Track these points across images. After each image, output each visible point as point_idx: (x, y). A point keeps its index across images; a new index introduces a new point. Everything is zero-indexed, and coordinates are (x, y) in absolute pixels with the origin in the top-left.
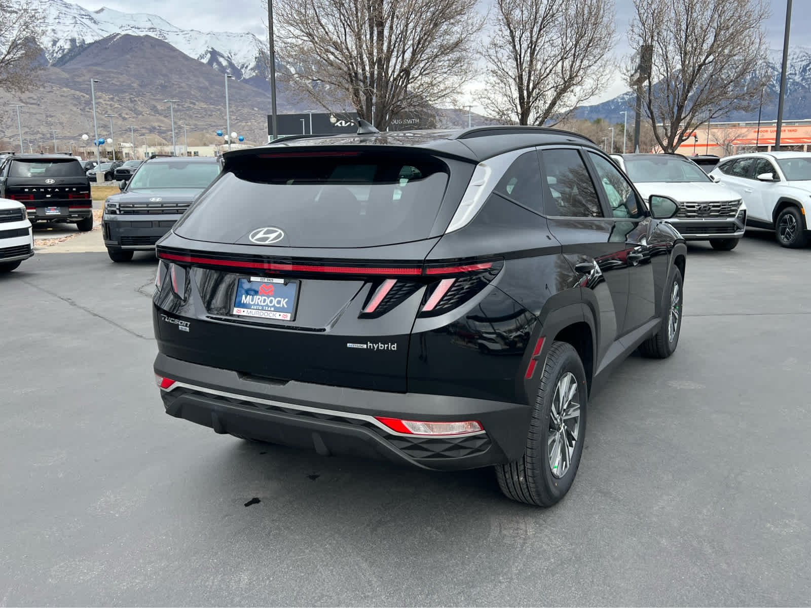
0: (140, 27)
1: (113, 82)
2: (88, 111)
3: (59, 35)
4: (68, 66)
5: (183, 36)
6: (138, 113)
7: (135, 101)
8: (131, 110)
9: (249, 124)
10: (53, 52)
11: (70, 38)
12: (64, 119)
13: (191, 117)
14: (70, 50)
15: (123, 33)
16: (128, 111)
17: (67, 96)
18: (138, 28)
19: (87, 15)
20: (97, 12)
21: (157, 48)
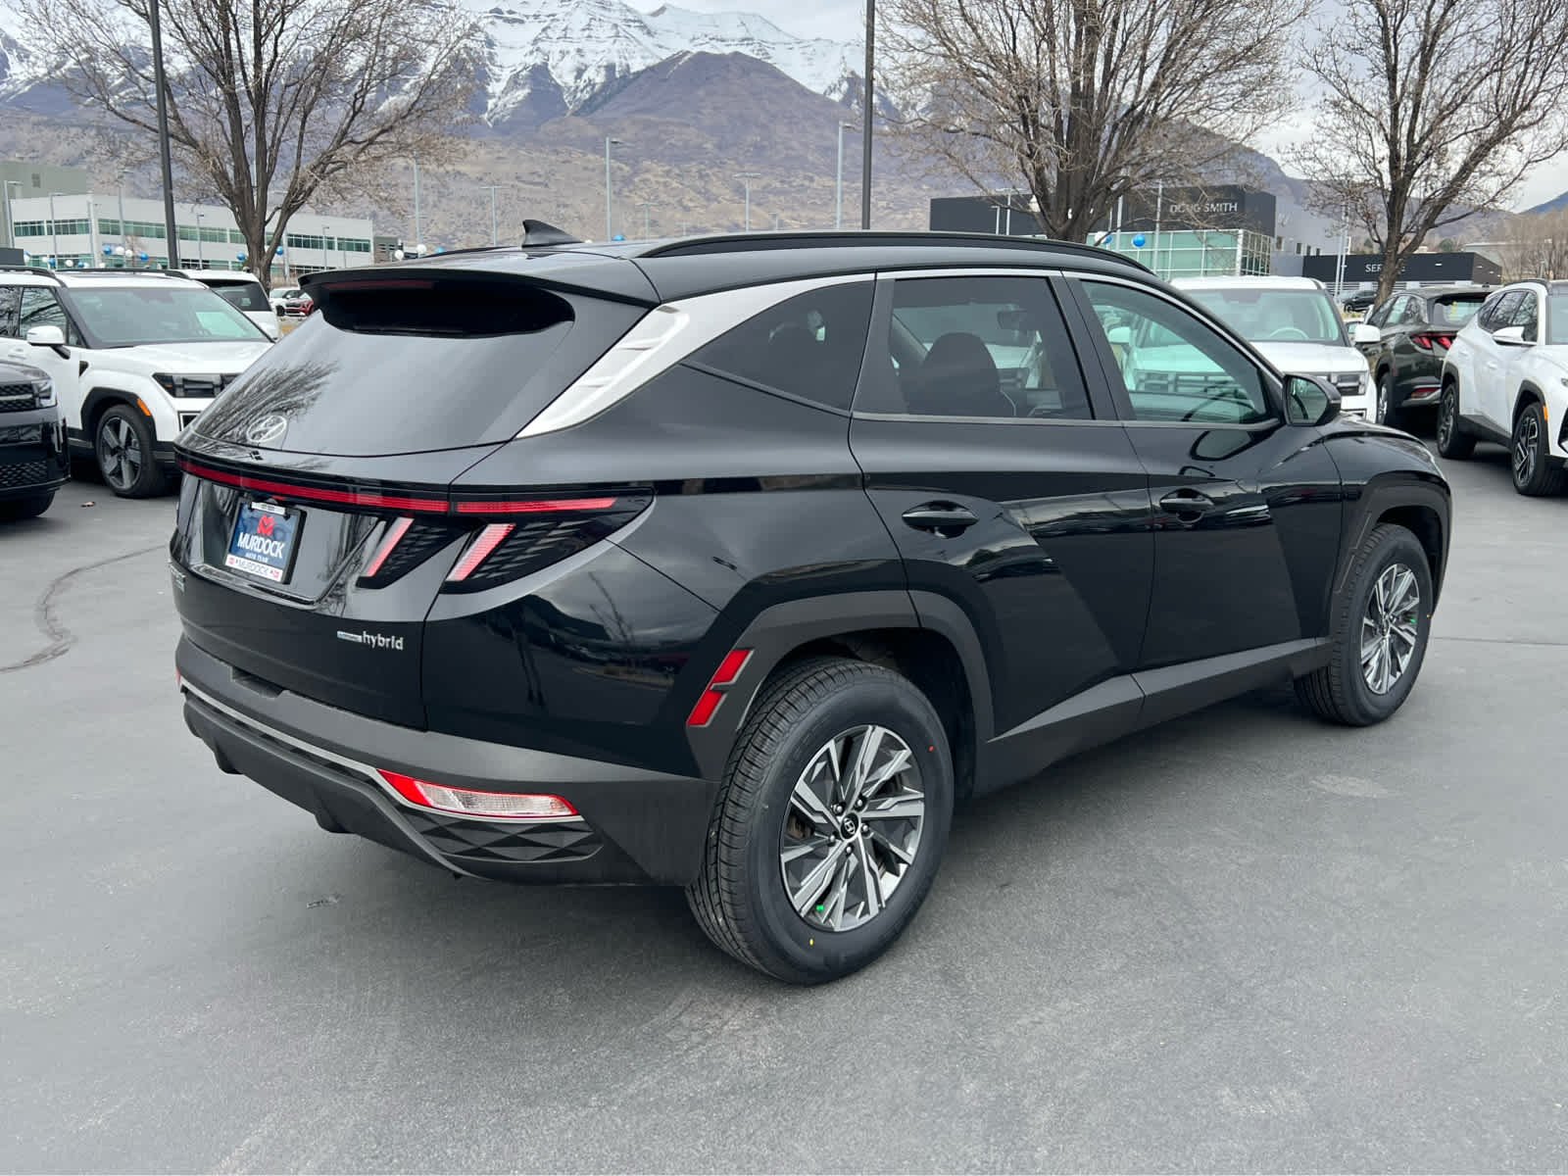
0: (724, 37)
1: (673, 141)
2: (627, 197)
3: (589, 58)
4: (598, 114)
5: (801, 51)
6: (710, 198)
7: (707, 175)
8: (699, 193)
9: (910, 216)
10: (575, 91)
11: (605, 64)
12: (585, 210)
13: (803, 204)
14: (605, 86)
15: (695, 51)
16: (693, 194)
17: (593, 170)
18: (723, 41)
19: (638, 21)
20: (655, 14)
21: (752, 75)
